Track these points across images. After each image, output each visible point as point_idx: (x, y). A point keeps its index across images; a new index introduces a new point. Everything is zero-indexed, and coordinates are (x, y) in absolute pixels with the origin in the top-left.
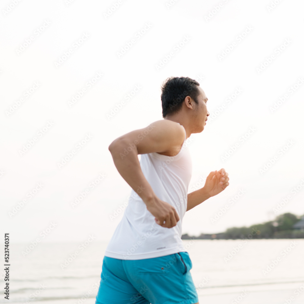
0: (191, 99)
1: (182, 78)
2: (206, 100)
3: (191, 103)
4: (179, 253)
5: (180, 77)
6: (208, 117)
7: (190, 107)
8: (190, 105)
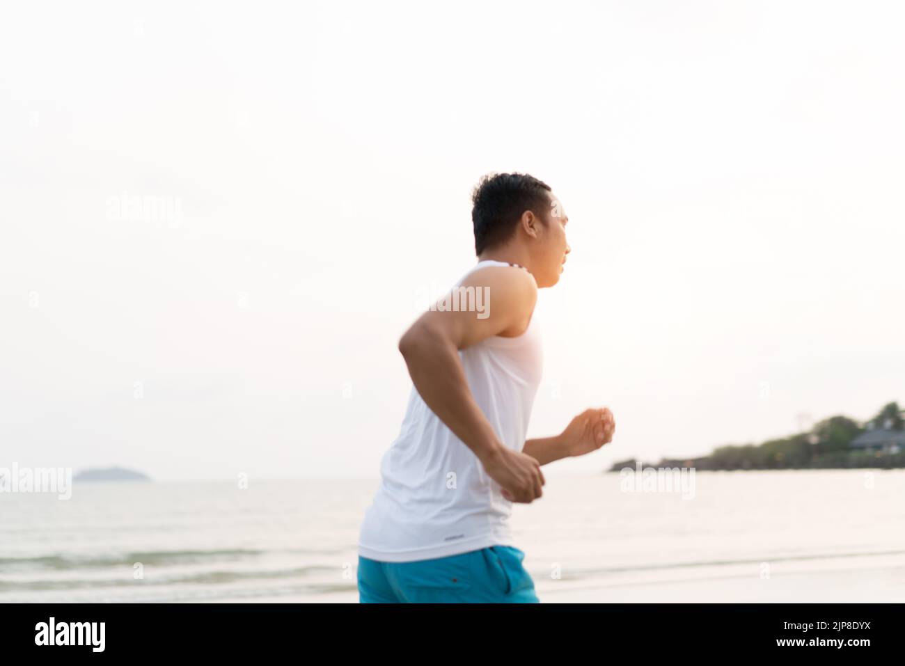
0: (534, 218)
1: (515, 176)
2: (564, 221)
3: (535, 226)
4: (492, 549)
5: (511, 173)
6: (567, 255)
7: (533, 233)
8: (532, 230)
